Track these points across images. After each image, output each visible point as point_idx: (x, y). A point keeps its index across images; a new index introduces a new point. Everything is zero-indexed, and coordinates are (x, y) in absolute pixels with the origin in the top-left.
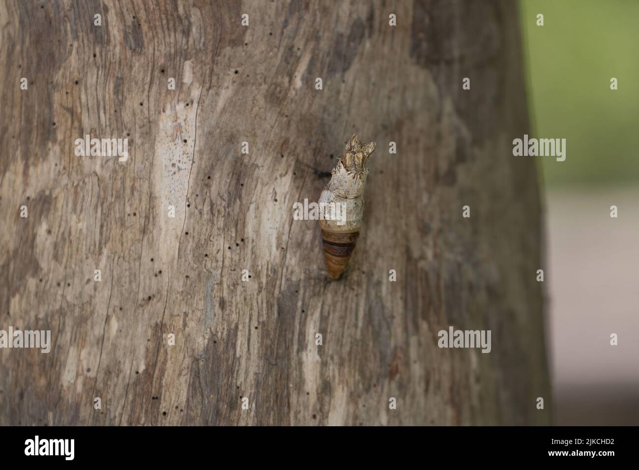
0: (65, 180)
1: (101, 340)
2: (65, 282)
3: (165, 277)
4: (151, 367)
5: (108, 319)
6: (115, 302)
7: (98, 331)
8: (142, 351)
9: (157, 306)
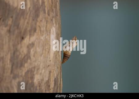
0: (37, 40)
1: (41, 74)
2: (35, 61)
3: (51, 62)
4: (49, 79)
5: (42, 69)
6: (44, 66)
7: (40, 72)
8: (47, 76)
9: (50, 67)
